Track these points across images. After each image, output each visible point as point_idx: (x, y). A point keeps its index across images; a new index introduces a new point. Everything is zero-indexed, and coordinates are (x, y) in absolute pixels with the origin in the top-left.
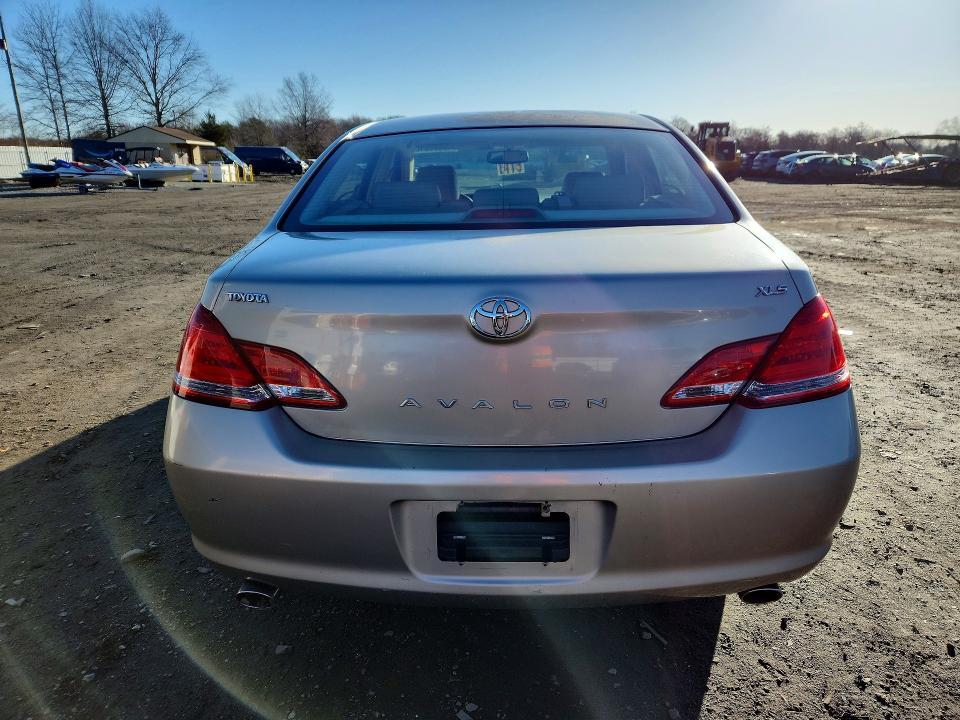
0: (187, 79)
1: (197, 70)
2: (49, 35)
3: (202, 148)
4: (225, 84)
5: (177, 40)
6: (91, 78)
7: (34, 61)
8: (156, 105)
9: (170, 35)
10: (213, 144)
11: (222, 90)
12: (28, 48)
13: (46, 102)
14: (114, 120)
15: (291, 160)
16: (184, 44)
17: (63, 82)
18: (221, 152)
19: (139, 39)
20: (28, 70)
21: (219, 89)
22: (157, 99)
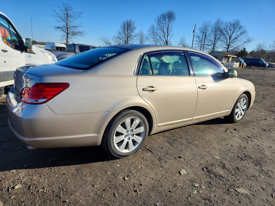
0: (239, 38)
1: (244, 35)
2: (206, 29)
3: (233, 57)
4: (251, 40)
5: (241, 27)
6: (213, 39)
7: (200, 35)
8: (228, 46)
9: (239, 26)
10: (236, 57)
11: (250, 41)
12: (200, 32)
13: (200, 45)
14: (215, 49)
15: (263, 63)
16: (242, 29)
17: (206, 40)
18: (239, 59)
19: (230, 28)
20: (198, 37)
21: (249, 41)
22: (229, 44)
